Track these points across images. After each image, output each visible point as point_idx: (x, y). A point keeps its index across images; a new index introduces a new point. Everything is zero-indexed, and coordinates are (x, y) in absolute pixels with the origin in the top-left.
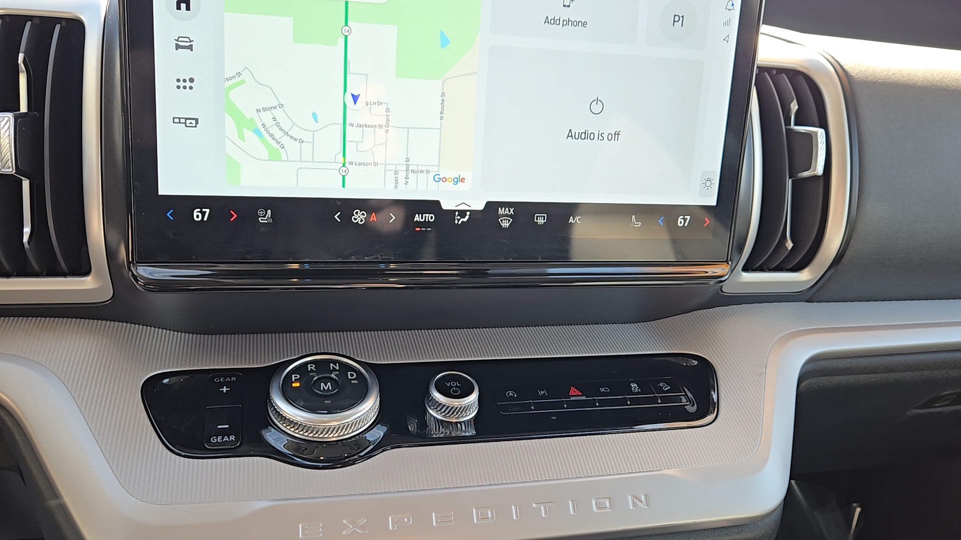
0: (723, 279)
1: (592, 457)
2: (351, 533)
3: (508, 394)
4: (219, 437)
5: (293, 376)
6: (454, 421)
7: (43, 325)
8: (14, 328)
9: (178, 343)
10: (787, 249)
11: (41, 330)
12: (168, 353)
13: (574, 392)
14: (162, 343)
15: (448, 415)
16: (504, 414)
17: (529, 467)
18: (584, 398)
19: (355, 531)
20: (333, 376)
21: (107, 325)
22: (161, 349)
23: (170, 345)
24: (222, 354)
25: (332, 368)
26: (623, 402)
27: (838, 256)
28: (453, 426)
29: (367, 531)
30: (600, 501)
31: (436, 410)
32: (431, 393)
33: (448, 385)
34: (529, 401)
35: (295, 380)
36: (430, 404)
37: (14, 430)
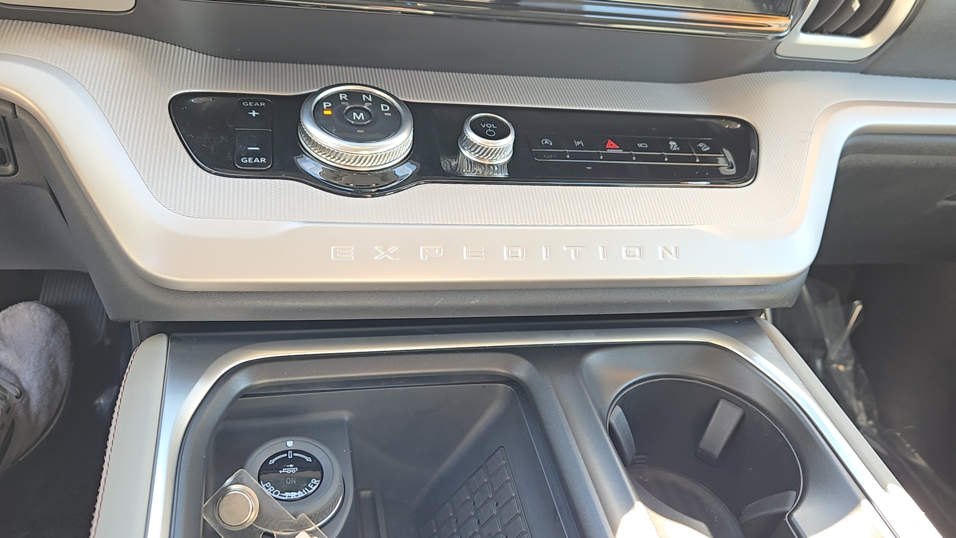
0: (781, 35)
1: (625, 207)
2: (381, 260)
3: (544, 142)
4: (249, 158)
5: (325, 103)
6: (487, 163)
7: (63, 33)
8: (34, 32)
9: (204, 64)
10: (853, 10)
11: (62, 37)
12: (195, 74)
13: (611, 145)
14: (188, 63)
15: (482, 157)
16: (539, 160)
17: (561, 211)
18: (621, 151)
19: (386, 257)
20: (365, 107)
21: (130, 39)
22: (187, 69)
23: (195, 66)
24: (250, 79)
25: (364, 99)
26: (661, 159)
27: (905, 22)
28: (486, 167)
29: (398, 259)
30: (631, 249)
31: (469, 151)
32: (465, 132)
33: (484, 127)
34: (564, 151)
35: (327, 107)
36: (463, 145)
37: (41, 137)
